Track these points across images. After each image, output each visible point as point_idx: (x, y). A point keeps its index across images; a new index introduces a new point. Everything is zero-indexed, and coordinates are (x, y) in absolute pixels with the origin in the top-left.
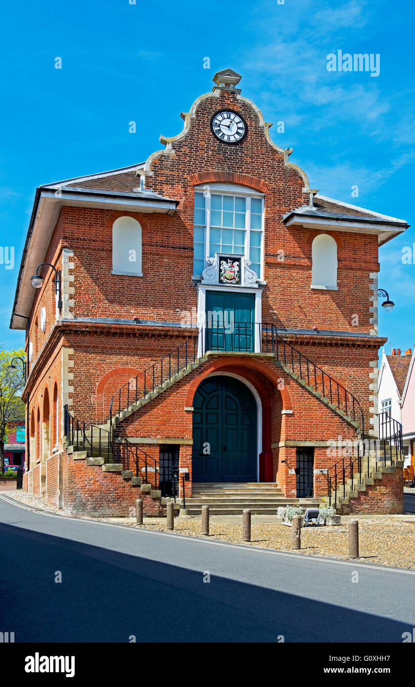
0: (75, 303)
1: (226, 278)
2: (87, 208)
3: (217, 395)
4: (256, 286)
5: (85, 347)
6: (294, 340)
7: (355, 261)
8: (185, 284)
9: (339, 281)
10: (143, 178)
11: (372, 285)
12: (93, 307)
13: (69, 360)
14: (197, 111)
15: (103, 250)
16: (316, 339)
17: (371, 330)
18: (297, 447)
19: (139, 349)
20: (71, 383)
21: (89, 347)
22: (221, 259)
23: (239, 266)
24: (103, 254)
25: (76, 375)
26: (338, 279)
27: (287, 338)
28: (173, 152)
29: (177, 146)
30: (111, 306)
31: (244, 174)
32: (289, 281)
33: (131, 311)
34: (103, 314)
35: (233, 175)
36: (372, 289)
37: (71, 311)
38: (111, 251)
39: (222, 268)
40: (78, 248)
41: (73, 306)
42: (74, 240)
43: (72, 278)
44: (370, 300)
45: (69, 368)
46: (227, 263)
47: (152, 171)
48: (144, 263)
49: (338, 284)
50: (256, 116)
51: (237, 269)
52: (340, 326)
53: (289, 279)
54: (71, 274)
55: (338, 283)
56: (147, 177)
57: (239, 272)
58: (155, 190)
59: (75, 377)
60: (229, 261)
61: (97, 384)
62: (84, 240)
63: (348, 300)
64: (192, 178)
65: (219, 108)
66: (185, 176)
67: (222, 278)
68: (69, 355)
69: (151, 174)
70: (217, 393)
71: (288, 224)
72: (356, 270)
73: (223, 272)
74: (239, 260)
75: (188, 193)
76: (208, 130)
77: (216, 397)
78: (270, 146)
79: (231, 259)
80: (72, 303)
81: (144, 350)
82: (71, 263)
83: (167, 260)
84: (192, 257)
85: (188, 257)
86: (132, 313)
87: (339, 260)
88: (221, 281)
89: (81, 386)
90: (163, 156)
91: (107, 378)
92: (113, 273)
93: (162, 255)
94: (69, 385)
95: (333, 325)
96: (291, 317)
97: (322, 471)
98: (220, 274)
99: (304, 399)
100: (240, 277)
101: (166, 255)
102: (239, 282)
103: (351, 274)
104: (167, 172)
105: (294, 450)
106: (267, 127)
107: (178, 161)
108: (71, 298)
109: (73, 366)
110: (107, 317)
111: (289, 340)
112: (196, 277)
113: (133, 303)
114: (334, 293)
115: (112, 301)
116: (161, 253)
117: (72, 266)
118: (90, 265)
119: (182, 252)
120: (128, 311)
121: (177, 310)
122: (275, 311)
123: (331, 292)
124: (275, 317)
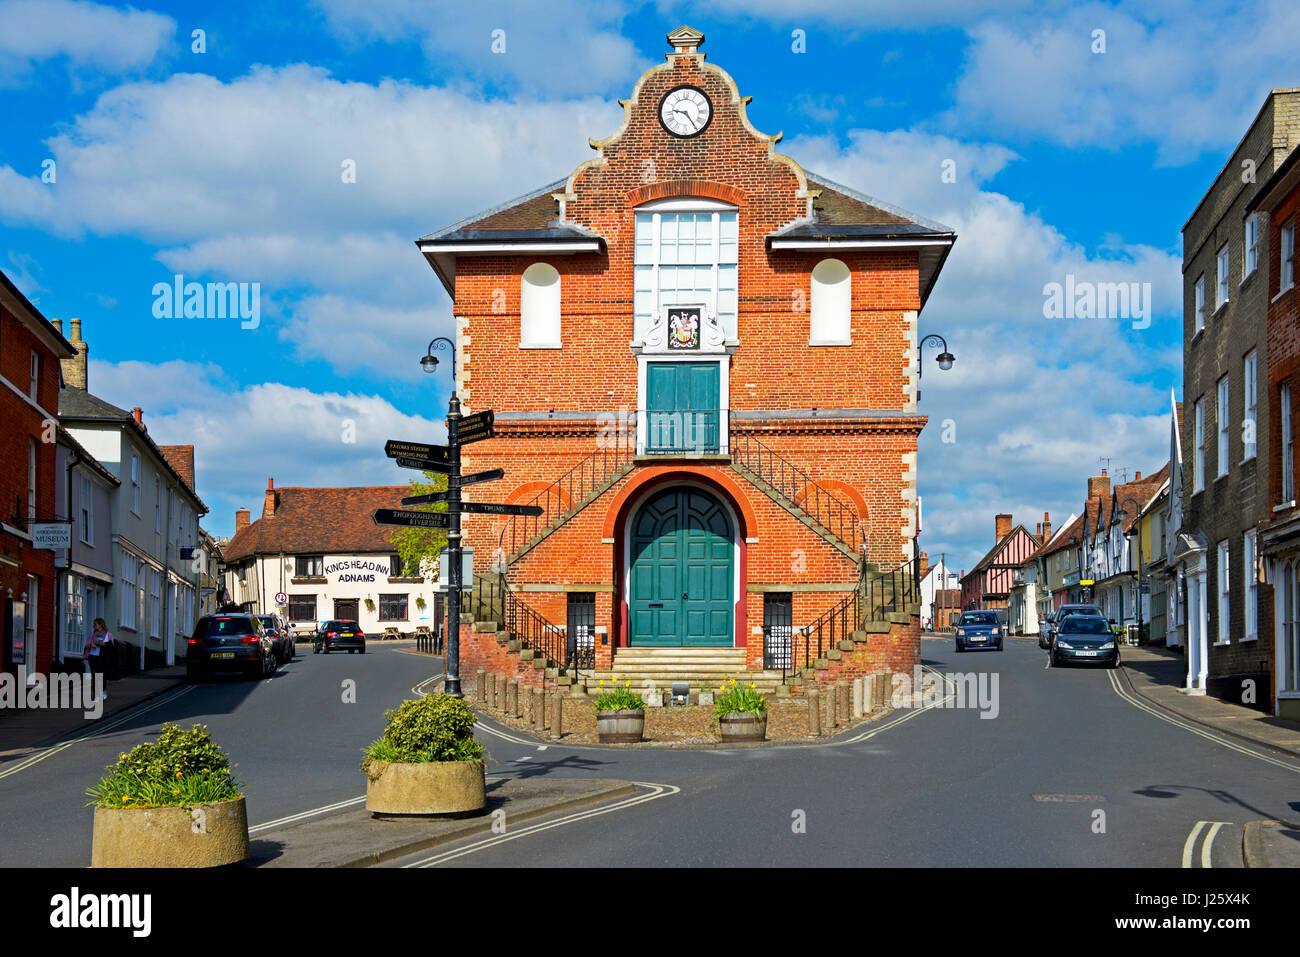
0: (471, 394)
1: (678, 341)
2: (488, 257)
3: (676, 516)
4: (722, 349)
5: (484, 454)
6: (779, 428)
7: (880, 297)
8: (623, 355)
9: (853, 330)
10: (563, 206)
11: (908, 332)
12: (496, 397)
14: (640, 94)
15: (508, 315)
16: (814, 424)
17: (904, 404)
18: (765, 594)
19: (556, 454)
21: (490, 454)
22: (671, 312)
23: (698, 322)
24: (509, 320)
26: (852, 327)
27: (768, 425)
28: (606, 160)
29: (611, 151)
30: (518, 394)
31: (707, 181)
32: (774, 337)
33: (546, 399)
34: (509, 406)
35: (690, 184)
36: (908, 338)
37: (466, 406)
38: (519, 315)
39: (672, 326)
40: (474, 315)
41: (468, 397)
42: (471, 303)
43: (467, 358)
44: (904, 357)
46: (681, 318)
47: (575, 192)
48: (563, 328)
49: (853, 336)
50: (727, 90)
51: (694, 325)
52: (854, 402)
53: (776, 333)
54: (466, 352)
55: (852, 333)
56: (569, 203)
57: (698, 330)
58: (579, 220)
60: (683, 314)
62: (484, 303)
63: (868, 358)
64: (630, 196)
65: (672, 84)
66: (620, 195)
67: (673, 341)
69: (574, 197)
70: (675, 512)
72: (880, 310)
73: (674, 332)
74: (697, 312)
75: (624, 219)
76: (655, 121)
77: (673, 518)
78: (747, 132)
79: (685, 311)
80: (465, 393)
81: (563, 454)
82: (466, 336)
83: (596, 321)
84: (632, 313)
85: (624, 314)
86: (547, 402)
87: (853, 299)
88: (670, 346)
90: (590, 168)
92: (521, 346)
93: (589, 314)
95: (841, 400)
96: (779, 391)
97: (802, 630)
98: (669, 335)
99: (777, 520)
100: (698, 338)
101: (594, 314)
102: (697, 346)
103: (873, 317)
104: (598, 192)
105: (760, 598)
106: (744, 103)
107: (610, 176)
108: (464, 386)
111: (772, 428)
112: (637, 342)
113: (548, 388)
114: (845, 349)
115: (520, 388)
116: (587, 311)
117: (467, 341)
118: (491, 337)
119: (616, 308)
120: (541, 400)
121: (610, 393)
122: (753, 385)
123: (841, 349)
124: (753, 394)
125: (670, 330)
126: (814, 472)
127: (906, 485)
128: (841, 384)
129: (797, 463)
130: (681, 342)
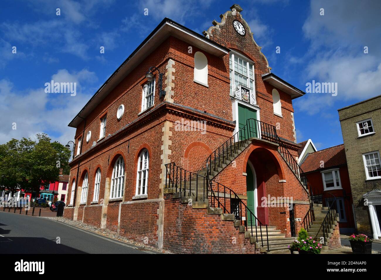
0: (174, 94)
1: (244, 99)
8: (227, 97)
9: (282, 113)
10: (208, 36)
12: (184, 98)
13: (170, 131)
14: (228, 16)
15: (189, 66)
20: (170, 148)
22: (242, 88)
23: (249, 94)
24: (190, 69)
25: (173, 142)
28: (220, 29)
29: (222, 27)
30: (193, 100)
33: (203, 106)
34: (189, 105)
35: (243, 49)
37: (172, 98)
39: (242, 93)
40: (177, 61)
41: (173, 95)
42: (176, 56)
43: (173, 78)
45: (169, 136)
46: (244, 91)
48: (209, 80)
54: (173, 75)
56: (210, 36)
57: (249, 97)
59: (172, 143)
61: (185, 150)
62: (181, 58)
64: (228, 44)
65: (235, 19)
66: (225, 42)
68: (170, 127)
69: (212, 35)
71: (264, 80)
72: (287, 109)
74: (249, 91)
78: (254, 42)
79: (246, 89)
80: (173, 93)
82: (173, 69)
84: (230, 84)
85: (228, 83)
86: (203, 107)
87: (281, 103)
88: (242, 100)
89: (175, 150)
90: (216, 29)
91: (190, 147)
92: (194, 81)
94: (169, 149)
99: (289, 174)
100: (250, 100)
101: (218, 79)
102: (249, 103)
104: (218, 37)
106: (252, 34)
107: (222, 34)
108: (172, 89)
109: (172, 136)
110: (191, 107)
112: (231, 94)
113: (203, 101)
115: (193, 98)
116: (217, 77)
117: (174, 70)
118: (183, 73)
119: (225, 79)
120: (201, 106)
121: (224, 111)
125: (242, 95)
130: (245, 100)
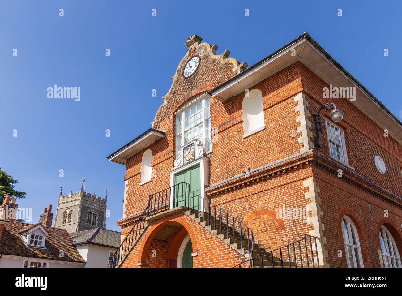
4: (202, 156)
6: (229, 187)
11: (298, 106)
17: (300, 149)
22: (184, 148)
23: (193, 148)
26: (265, 119)
32: (227, 142)
35: (192, 92)
36: (298, 110)
39: (185, 155)
44: (297, 122)
46: (188, 150)
51: (192, 150)
52: (270, 159)
53: (228, 139)
55: (265, 122)
57: (194, 152)
60: (188, 148)
63: (276, 132)
67: (185, 161)
72: (280, 102)
74: (193, 144)
75: (170, 119)
79: (189, 146)
84: (173, 156)
87: (264, 104)
88: (184, 164)
95: (263, 160)
98: (184, 159)
99: (206, 239)
100: (194, 155)
102: (194, 159)
103: (276, 108)
107: (167, 105)
111: (225, 188)
114: (262, 132)
119: (167, 156)
122: (219, 169)
123: (260, 133)
124: (219, 174)
125: (184, 157)
126: (251, 207)
127: (308, 201)
128: (262, 152)
129: (241, 205)
130: (188, 160)
